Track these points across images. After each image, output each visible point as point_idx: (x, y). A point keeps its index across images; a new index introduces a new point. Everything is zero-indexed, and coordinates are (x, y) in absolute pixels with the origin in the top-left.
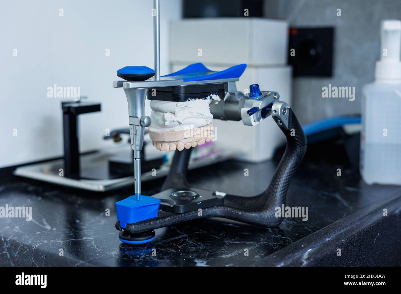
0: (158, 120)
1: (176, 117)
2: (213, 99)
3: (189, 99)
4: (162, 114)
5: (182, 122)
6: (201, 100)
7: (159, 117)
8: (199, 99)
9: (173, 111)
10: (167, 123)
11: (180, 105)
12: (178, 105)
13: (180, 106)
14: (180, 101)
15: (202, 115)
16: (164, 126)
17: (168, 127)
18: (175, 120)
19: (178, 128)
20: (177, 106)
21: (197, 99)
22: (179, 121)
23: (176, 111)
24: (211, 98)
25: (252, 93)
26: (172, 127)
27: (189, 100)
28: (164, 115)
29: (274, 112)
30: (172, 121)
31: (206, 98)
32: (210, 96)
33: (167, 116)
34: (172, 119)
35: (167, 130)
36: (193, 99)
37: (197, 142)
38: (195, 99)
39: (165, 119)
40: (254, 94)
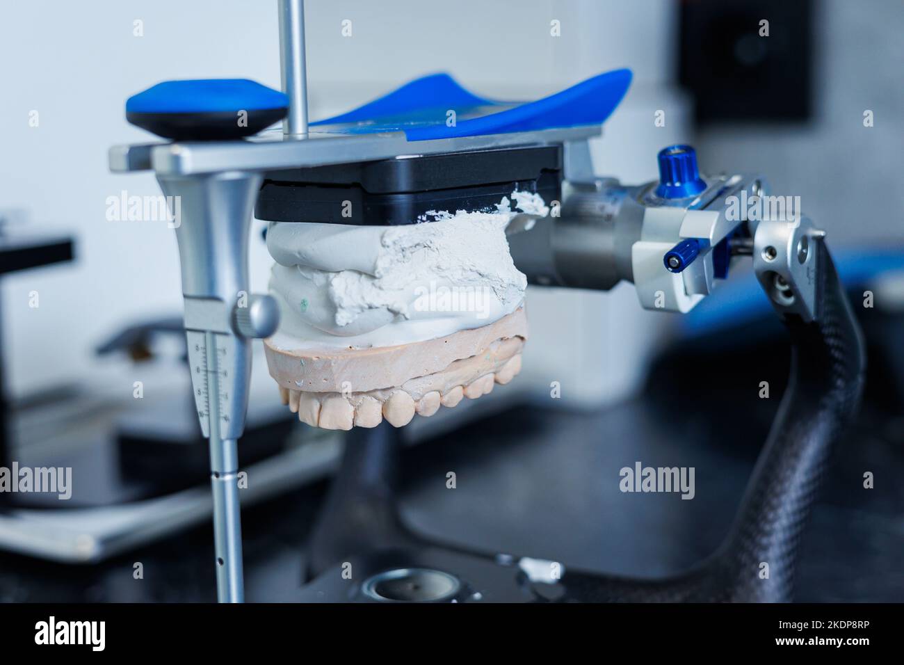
0: (303, 303)
1: (380, 288)
2: (519, 211)
3: (432, 213)
4: (319, 278)
5: (405, 310)
6: (476, 215)
7: (306, 291)
8: (469, 211)
9: (367, 267)
10: (342, 318)
11: (395, 237)
12: (388, 241)
13: (394, 243)
14: (396, 224)
15: (487, 277)
16: (330, 327)
17: (346, 332)
18: (376, 303)
19: (388, 337)
20: (383, 246)
21: (462, 214)
22: (395, 307)
23: (382, 264)
24: (513, 205)
25: (671, 180)
26: (364, 331)
27: (432, 219)
28: (328, 284)
29: (765, 257)
30: (362, 309)
31: (495, 208)
32: (509, 198)
33: (344, 287)
34: (363, 298)
35: (345, 344)
36: (446, 214)
37: (464, 387)
38: (453, 212)
39: (336, 300)
40: (677, 184)
